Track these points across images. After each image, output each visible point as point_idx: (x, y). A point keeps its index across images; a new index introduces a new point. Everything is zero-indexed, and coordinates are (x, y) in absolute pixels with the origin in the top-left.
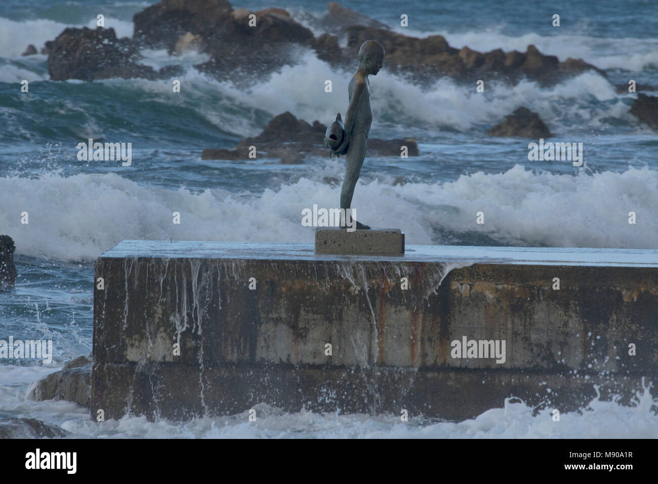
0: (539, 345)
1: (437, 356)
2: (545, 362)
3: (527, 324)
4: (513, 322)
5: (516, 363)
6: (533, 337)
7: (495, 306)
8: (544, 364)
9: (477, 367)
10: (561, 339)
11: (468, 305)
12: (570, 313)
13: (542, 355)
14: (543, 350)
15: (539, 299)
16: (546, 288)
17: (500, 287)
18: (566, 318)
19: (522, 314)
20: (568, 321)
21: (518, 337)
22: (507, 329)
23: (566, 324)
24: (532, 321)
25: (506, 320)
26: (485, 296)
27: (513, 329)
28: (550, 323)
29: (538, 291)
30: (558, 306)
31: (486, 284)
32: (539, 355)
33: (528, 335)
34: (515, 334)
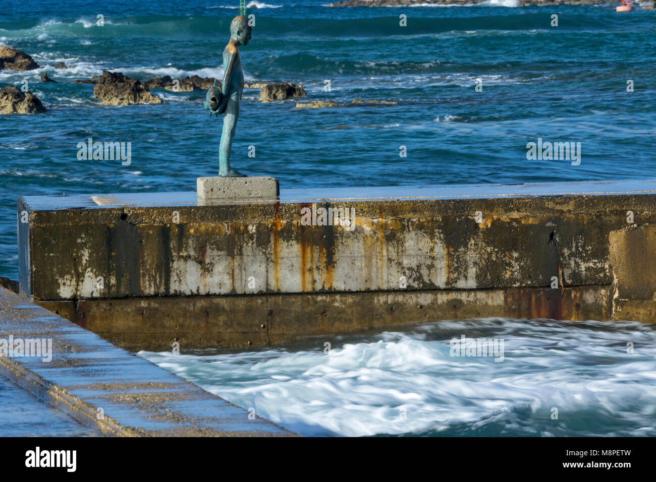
0: (410, 269)
1: (324, 282)
2: (416, 282)
3: (400, 251)
4: (388, 250)
5: (391, 284)
6: (406, 262)
7: (372, 237)
8: (415, 285)
9: (359, 290)
10: (429, 262)
11: (349, 237)
12: (436, 240)
13: (413, 277)
14: (414, 272)
15: (409, 230)
16: (415, 220)
17: (375, 221)
18: (432, 244)
19: (395, 243)
20: (434, 247)
21: (393, 262)
22: (383, 256)
23: (432, 250)
24: (404, 248)
25: (382, 249)
26: (363, 229)
27: (388, 255)
28: (419, 249)
29: (408, 222)
30: (424, 234)
31: (364, 219)
32: (411, 276)
33: (400, 261)
34: (390, 260)
